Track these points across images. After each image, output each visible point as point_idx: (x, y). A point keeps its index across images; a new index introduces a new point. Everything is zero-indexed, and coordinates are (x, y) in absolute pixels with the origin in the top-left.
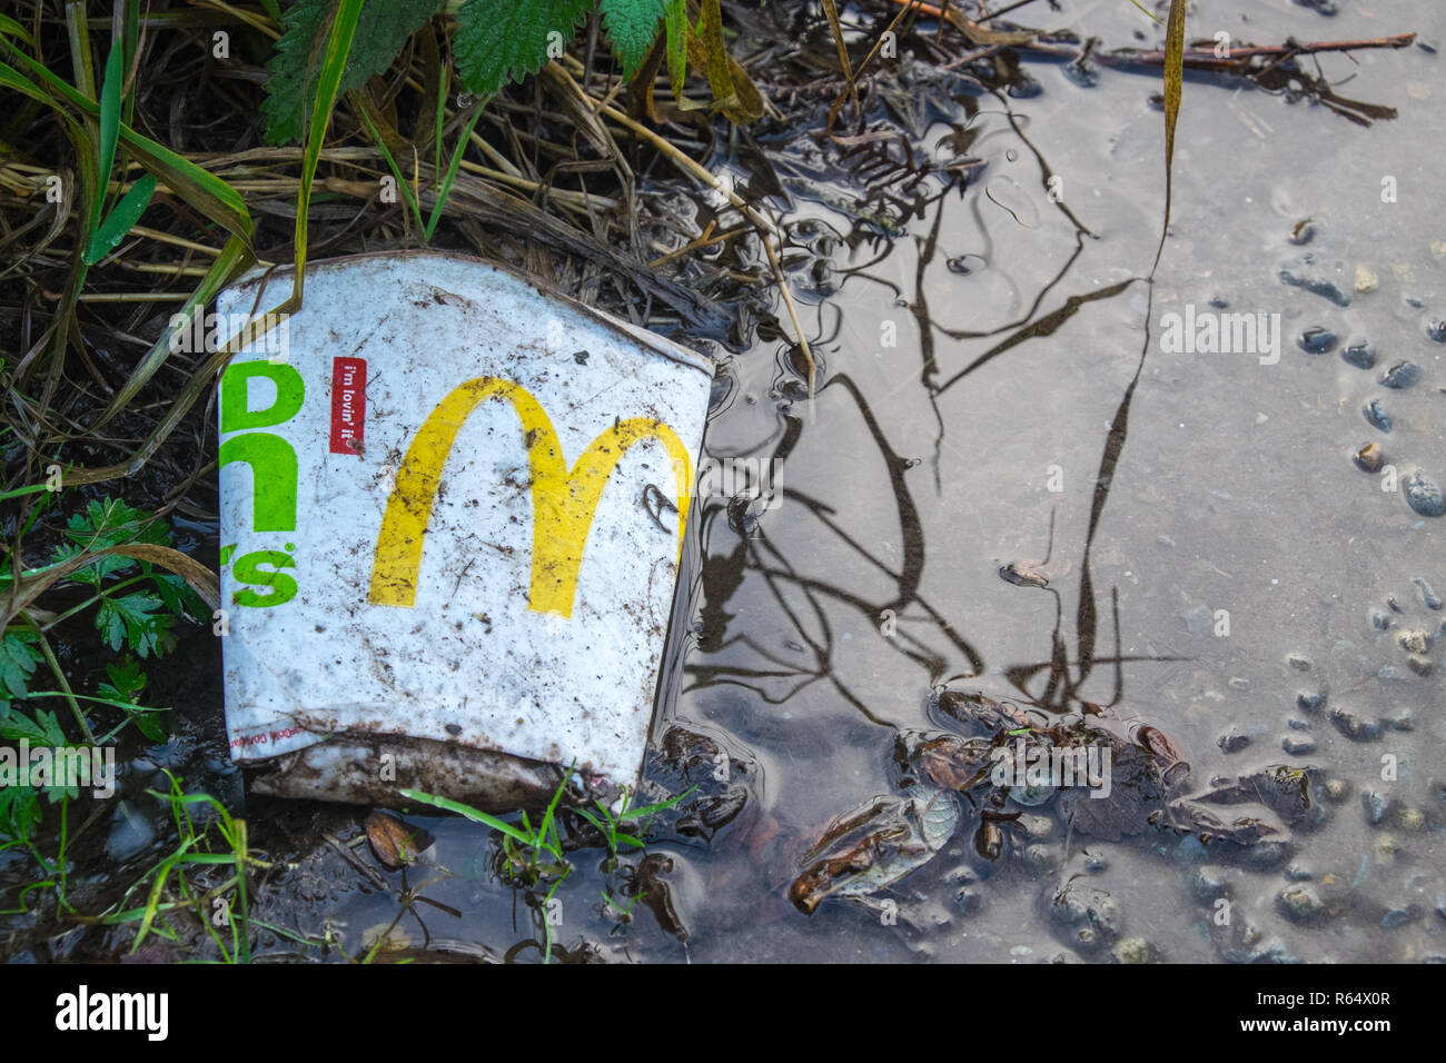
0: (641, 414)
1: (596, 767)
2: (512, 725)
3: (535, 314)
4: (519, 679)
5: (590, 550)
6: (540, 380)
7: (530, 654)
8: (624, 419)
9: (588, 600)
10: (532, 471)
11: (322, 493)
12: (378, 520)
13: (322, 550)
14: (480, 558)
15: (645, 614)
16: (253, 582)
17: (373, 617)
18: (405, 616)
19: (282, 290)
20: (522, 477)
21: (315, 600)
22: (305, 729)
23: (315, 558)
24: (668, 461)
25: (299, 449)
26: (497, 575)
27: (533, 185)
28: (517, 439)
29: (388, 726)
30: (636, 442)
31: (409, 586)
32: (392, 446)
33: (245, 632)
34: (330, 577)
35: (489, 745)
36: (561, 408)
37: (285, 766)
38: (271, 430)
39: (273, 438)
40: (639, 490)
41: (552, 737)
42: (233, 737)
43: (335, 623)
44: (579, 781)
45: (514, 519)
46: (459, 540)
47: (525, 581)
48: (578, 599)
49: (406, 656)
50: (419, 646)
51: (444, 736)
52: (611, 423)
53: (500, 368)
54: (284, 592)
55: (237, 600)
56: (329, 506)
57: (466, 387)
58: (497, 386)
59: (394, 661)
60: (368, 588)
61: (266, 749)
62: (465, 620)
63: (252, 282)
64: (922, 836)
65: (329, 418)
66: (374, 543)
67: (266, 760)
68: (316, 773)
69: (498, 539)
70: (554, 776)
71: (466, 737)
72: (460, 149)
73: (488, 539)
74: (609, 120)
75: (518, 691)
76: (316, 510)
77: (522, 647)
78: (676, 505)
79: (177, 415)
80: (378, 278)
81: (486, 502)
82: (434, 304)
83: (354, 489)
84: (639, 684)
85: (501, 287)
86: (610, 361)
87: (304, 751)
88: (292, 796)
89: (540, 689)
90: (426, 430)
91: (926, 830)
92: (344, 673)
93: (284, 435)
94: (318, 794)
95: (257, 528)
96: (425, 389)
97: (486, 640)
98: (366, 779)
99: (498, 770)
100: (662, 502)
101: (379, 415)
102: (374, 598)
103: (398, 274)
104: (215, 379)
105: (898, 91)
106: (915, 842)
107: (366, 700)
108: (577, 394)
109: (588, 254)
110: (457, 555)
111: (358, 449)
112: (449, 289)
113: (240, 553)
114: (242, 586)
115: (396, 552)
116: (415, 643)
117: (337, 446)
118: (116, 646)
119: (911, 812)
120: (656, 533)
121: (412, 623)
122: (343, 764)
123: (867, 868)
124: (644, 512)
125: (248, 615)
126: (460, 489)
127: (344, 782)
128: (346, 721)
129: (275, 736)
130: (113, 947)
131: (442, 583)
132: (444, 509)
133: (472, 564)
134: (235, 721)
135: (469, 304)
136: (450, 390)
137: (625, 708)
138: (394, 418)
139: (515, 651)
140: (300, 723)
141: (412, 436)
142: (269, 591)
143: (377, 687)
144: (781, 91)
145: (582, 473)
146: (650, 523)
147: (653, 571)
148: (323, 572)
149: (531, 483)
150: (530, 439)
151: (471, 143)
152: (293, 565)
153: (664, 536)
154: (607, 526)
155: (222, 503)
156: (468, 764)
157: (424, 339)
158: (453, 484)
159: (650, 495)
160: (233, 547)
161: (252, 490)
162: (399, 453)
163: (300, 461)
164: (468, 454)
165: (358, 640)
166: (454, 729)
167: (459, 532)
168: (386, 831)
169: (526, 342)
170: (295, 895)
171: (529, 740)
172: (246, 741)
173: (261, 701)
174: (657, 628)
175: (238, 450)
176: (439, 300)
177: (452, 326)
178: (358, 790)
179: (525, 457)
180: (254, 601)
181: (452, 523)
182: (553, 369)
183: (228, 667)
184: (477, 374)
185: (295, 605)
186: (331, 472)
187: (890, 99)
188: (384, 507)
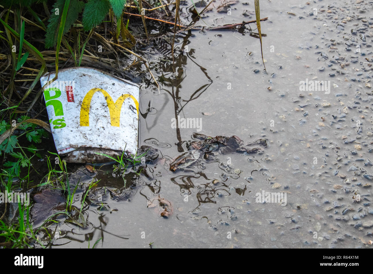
0: (127, 93)
1: (129, 151)
2: (112, 145)
3: (103, 77)
4: (111, 137)
5: (121, 116)
6: (106, 88)
7: (113, 133)
8: (123, 94)
9: (122, 124)
10: (108, 103)
11: (68, 109)
12: (80, 113)
13: (70, 118)
14: (100, 118)
15: (134, 126)
16: (57, 124)
17: (81, 128)
18: (88, 128)
19: (53, 76)
20: (106, 105)
21: (70, 126)
22: (72, 147)
23: (68, 119)
24: (133, 101)
25: (62, 102)
26: (105, 120)
27: (98, 58)
28: (104, 98)
29: (88, 146)
30: (126, 98)
31: (87, 123)
32: (80, 100)
33: (57, 133)
34: (72, 122)
35: (108, 148)
36: (111, 93)
37: (69, 155)
38: (55, 99)
39: (56, 100)
40: (129, 106)
41: (120, 146)
42: (58, 150)
43: (74, 130)
44: (126, 154)
45: (106, 111)
46: (96, 115)
47: (110, 121)
48: (120, 124)
49: (89, 134)
50: (91, 133)
51: (99, 147)
52: (121, 95)
53: (98, 86)
54: (64, 126)
55: (54, 128)
56: (70, 110)
57: (92, 90)
58: (98, 89)
59: (87, 136)
60: (80, 124)
61: (65, 152)
62: (99, 128)
63: (47, 75)
64: (194, 157)
65: (67, 96)
66: (79, 116)
67: (65, 154)
68: (75, 156)
69: (103, 114)
70: (121, 153)
71: (103, 147)
72: (82, 52)
73: (101, 115)
74: (111, 44)
75: (112, 139)
76: (67, 111)
77: (111, 132)
78: (136, 108)
79: (35, 100)
80: (72, 72)
81: (100, 109)
82: (83, 76)
83: (73, 108)
84: (134, 138)
85: (96, 73)
86: (119, 85)
87: (72, 152)
88: (70, 162)
89: (116, 139)
90: (86, 97)
91: (194, 156)
92: (78, 138)
93: (58, 100)
94: (75, 161)
95: (56, 115)
96: (84, 91)
97: (104, 131)
98: (84, 157)
99: (110, 153)
100: (134, 108)
101: (76, 95)
102: (81, 125)
103: (75, 71)
104: (42, 93)
105: (167, 38)
106: (192, 158)
107: (83, 142)
108: (114, 90)
109: (111, 69)
110: (96, 117)
111: (73, 101)
112: (86, 73)
113: (53, 120)
114: (55, 125)
115: (84, 117)
116: (90, 132)
117: (69, 101)
118: (30, 141)
119: (191, 154)
120: (133, 113)
121: (89, 129)
122: (80, 154)
123: (184, 163)
124: (130, 110)
125: (57, 130)
126: (95, 106)
127: (80, 158)
128: (80, 145)
129: (66, 149)
130: (40, 190)
131: (94, 122)
132: (92, 110)
133: (99, 119)
134: (58, 148)
135: (90, 76)
136: (89, 90)
137: (133, 142)
138: (79, 96)
139: (110, 133)
140: (71, 146)
141: (83, 98)
142: (60, 125)
143: (85, 140)
144: (143, 40)
145: (117, 103)
146: (132, 111)
147: (134, 120)
148: (70, 122)
149: (107, 105)
150: (106, 98)
151: (85, 51)
152: (64, 121)
153: (135, 114)
154: (124, 112)
155: (48, 113)
156: (104, 152)
157: (83, 82)
158: (93, 106)
159: (131, 107)
160: (52, 119)
161: (54, 109)
162: (81, 101)
163: (62, 104)
164: (95, 101)
165: (79, 132)
166: (101, 146)
167: (95, 114)
168: (90, 167)
169: (102, 82)
170: (74, 179)
171: (115, 147)
172: (61, 151)
173: (63, 143)
174: (136, 129)
175: (50, 103)
176: (84, 75)
177: (88, 80)
178: (83, 160)
179: (105, 101)
180: (58, 127)
181: (94, 112)
182: (108, 86)
183: (55, 139)
184: (94, 87)
185: (66, 127)
186: (69, 105)
187: (165, 39)
188: (80, 110)
